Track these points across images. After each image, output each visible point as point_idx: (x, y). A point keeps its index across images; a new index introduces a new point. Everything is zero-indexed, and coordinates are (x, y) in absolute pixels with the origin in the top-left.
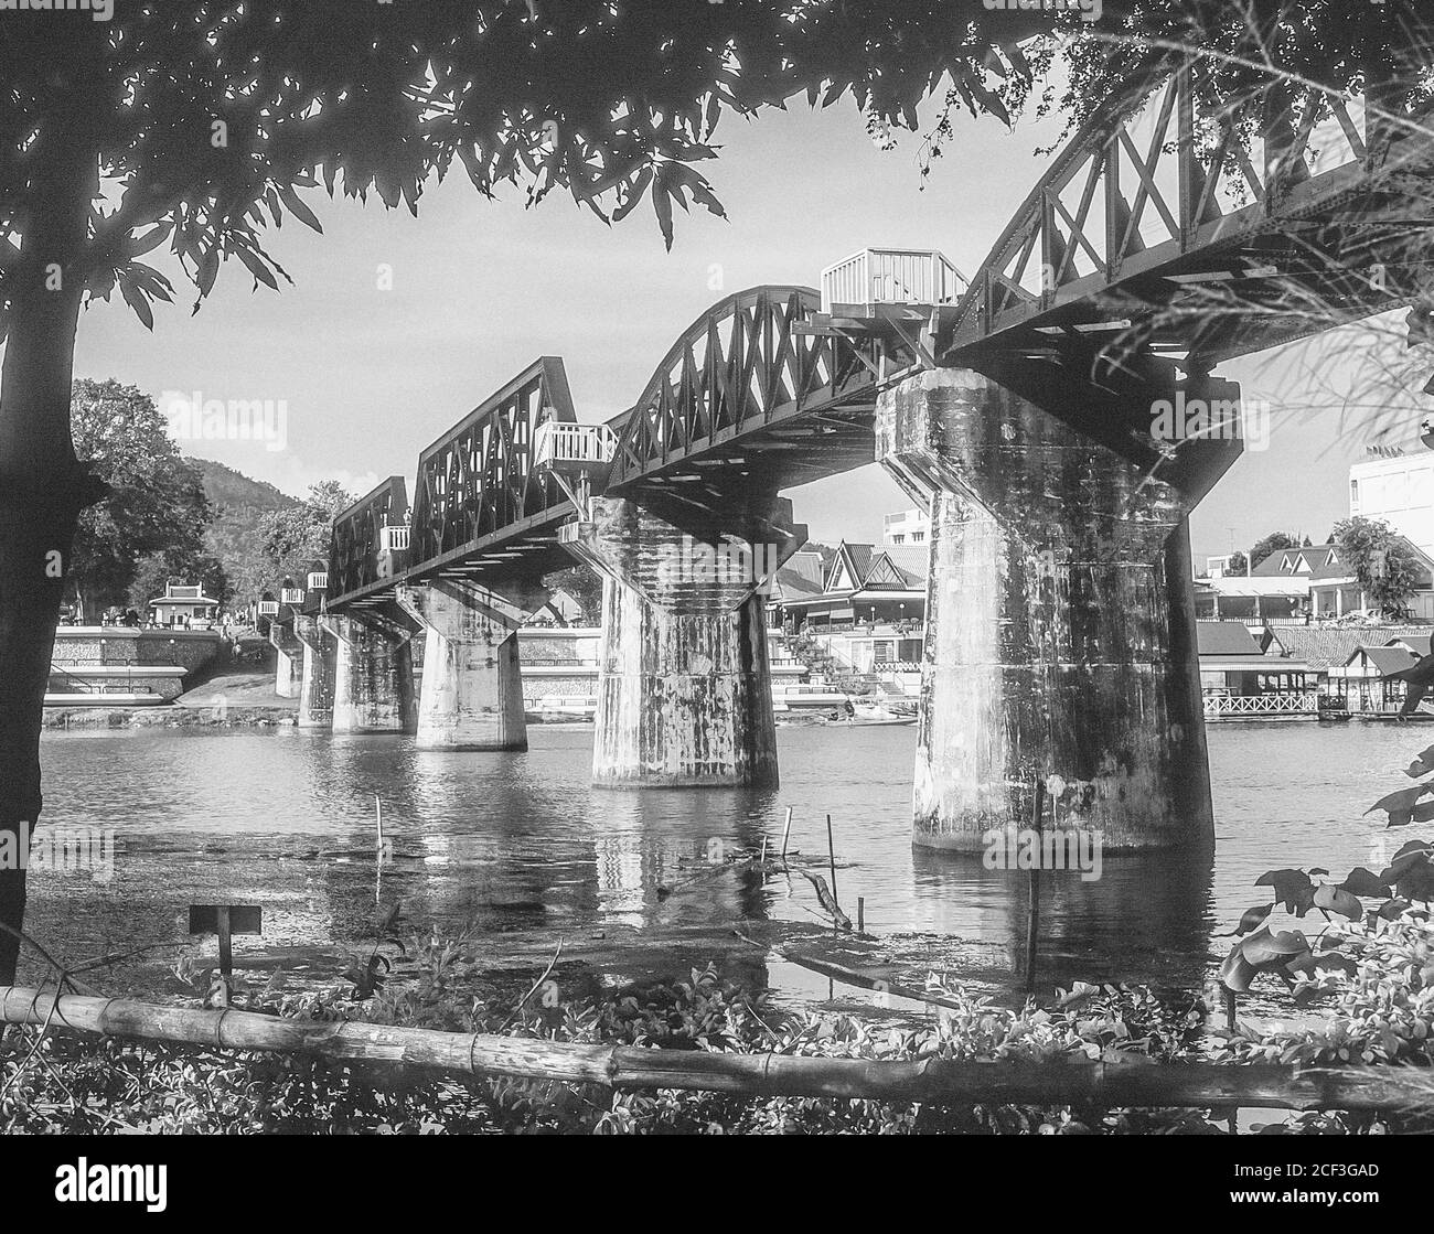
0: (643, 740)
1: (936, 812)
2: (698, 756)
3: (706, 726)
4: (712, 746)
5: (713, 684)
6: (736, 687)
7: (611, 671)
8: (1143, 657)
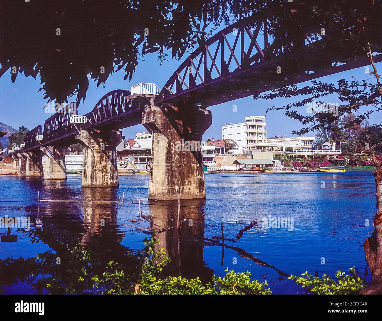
0: (92, 178)
1: (153, 193)
2: (103, 181)
3: (104, 175)
4: (106, 179)
5: (106, 167)
6: (110, 168)
7: (86, 165)
8: (193, 163)
